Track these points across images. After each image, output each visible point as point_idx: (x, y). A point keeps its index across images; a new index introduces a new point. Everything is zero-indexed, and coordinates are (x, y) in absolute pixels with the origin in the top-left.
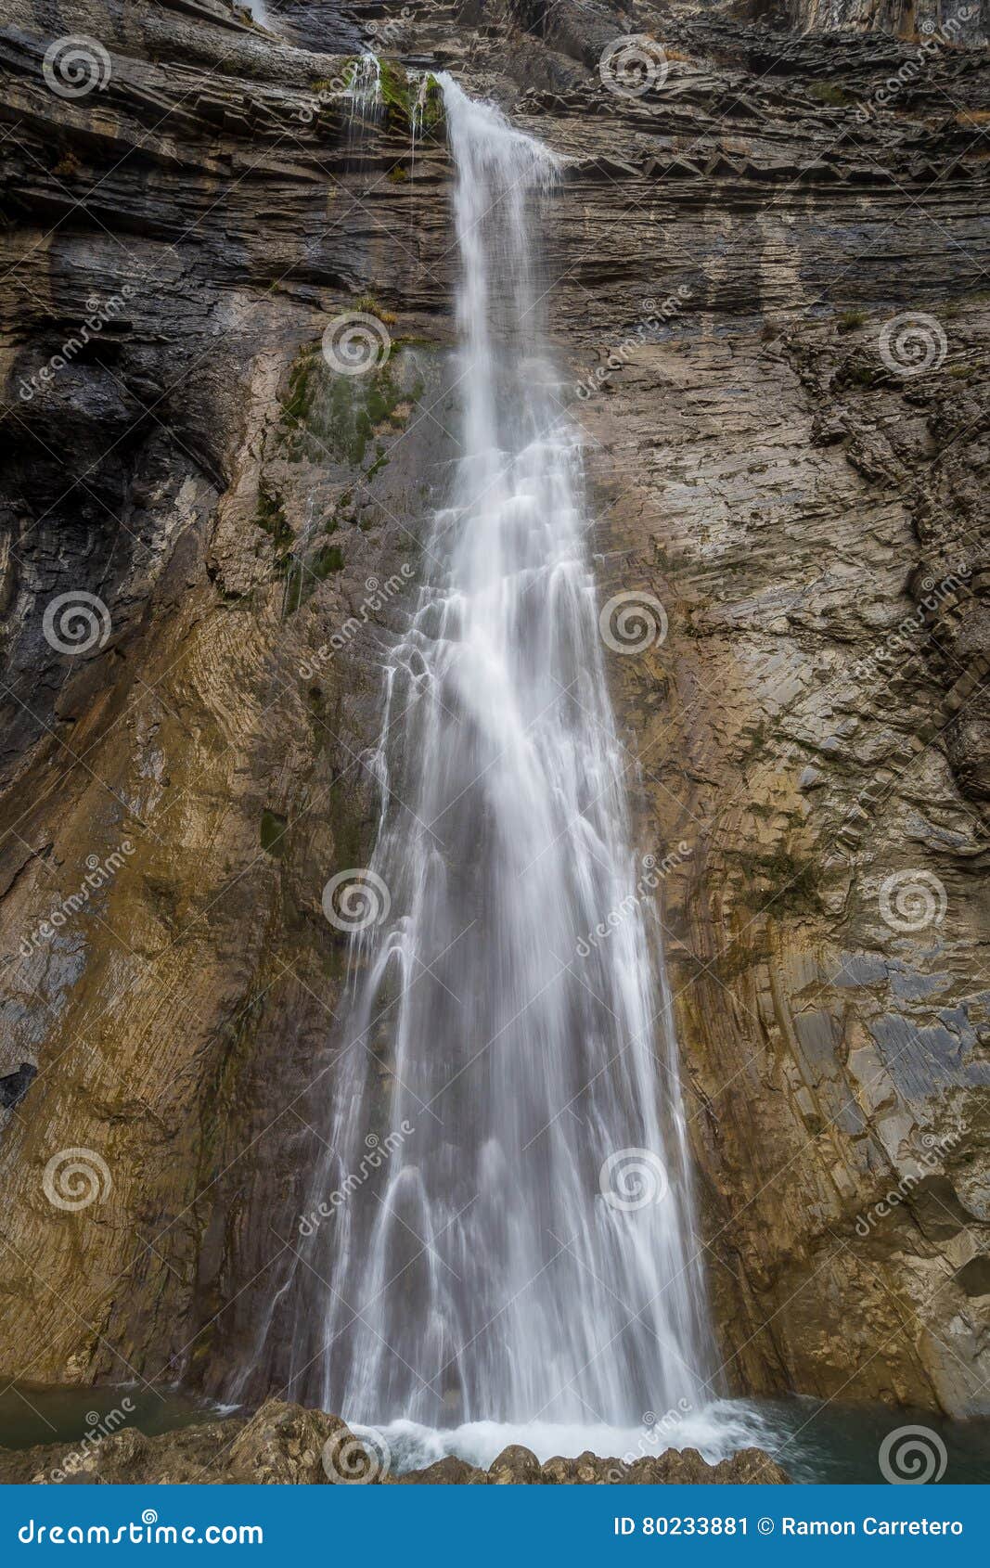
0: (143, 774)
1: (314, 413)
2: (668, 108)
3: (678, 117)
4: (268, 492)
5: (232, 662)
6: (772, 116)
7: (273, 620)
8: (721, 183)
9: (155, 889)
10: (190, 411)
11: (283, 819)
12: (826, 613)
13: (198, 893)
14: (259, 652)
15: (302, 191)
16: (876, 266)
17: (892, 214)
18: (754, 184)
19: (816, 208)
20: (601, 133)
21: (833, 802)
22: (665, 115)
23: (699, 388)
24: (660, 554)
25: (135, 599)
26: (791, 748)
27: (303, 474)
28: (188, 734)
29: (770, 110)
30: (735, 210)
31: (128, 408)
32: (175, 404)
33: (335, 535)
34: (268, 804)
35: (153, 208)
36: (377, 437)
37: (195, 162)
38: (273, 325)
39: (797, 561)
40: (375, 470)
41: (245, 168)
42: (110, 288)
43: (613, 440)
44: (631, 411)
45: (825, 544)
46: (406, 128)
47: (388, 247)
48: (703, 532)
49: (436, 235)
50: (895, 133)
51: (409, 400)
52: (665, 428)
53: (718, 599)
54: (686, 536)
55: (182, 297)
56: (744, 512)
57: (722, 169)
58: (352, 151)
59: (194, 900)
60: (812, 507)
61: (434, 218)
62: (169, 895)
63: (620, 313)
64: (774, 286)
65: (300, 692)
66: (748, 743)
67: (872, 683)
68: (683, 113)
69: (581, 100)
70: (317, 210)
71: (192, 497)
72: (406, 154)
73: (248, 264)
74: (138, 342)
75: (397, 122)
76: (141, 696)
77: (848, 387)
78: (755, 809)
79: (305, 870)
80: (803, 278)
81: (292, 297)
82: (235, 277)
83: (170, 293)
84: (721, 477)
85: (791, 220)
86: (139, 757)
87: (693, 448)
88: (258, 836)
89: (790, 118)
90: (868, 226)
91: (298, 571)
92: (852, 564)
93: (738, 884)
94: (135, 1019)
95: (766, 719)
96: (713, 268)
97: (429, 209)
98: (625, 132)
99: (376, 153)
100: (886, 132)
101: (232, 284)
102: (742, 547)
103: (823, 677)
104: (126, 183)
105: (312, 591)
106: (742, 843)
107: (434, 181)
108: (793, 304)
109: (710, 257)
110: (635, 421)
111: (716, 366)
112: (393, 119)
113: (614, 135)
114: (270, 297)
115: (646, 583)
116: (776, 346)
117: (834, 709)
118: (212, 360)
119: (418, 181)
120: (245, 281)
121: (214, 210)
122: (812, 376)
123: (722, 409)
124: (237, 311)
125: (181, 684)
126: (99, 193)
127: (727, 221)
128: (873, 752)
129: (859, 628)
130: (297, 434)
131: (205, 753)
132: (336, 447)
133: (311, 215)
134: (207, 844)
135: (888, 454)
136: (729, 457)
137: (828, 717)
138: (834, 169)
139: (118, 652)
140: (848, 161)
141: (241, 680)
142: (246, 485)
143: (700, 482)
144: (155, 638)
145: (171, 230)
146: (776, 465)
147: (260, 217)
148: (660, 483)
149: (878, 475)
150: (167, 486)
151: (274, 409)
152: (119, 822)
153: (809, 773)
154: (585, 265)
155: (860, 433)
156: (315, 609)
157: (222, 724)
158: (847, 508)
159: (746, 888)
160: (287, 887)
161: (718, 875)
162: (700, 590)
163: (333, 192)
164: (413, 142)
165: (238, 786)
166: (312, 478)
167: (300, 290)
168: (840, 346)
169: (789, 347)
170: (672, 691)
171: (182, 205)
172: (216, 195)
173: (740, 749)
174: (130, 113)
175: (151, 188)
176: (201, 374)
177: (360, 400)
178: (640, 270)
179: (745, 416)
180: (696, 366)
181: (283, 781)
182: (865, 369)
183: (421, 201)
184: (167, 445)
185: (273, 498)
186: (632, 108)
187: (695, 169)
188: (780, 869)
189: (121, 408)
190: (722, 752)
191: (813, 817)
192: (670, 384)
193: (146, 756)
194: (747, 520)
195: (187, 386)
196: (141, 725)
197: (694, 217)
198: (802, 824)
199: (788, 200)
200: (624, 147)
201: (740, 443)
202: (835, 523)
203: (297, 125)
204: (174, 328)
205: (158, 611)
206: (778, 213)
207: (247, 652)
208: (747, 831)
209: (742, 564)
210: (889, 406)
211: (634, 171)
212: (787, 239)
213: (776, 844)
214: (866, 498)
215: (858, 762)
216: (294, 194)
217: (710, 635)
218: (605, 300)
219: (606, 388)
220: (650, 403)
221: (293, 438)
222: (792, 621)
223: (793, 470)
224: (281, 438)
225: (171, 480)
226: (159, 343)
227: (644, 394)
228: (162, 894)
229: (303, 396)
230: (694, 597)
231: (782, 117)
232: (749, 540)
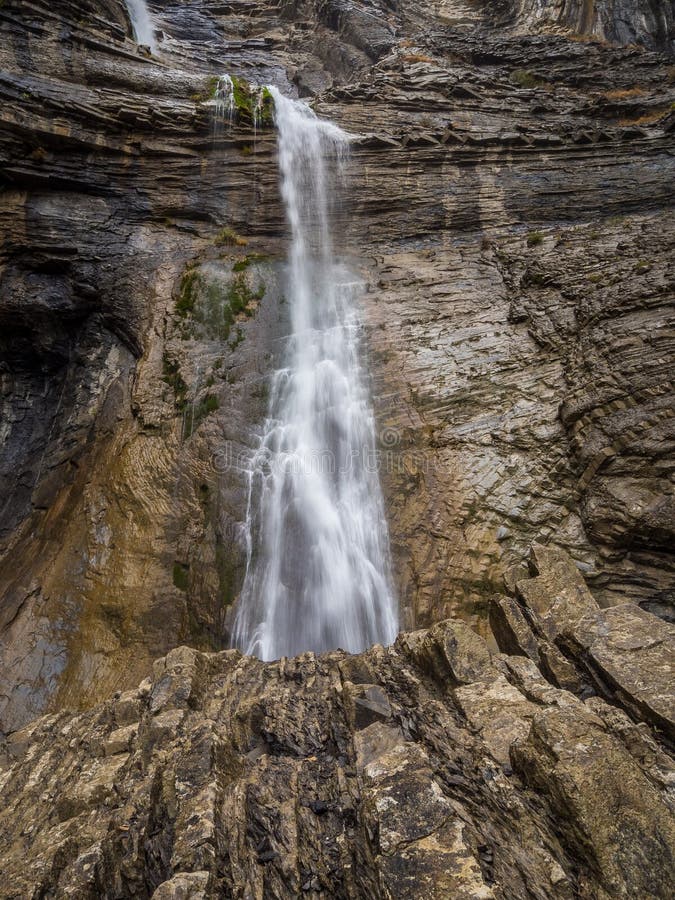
0: (97, 542)
1: (197, 307)
2: (419, 95)
3: (425, 101)
4: (169, 359)
5: (151, 469)
6: (487, 96)
7: (176, 442)
8: (451, 149)
9: (108, 613)
10: (116, 305)
11: (186, 567)
12: (513, 431)
13: (136, 614)
14: (168, 463)
15: (185, 163)
16: (554, 198)
17: (563, 165)
18: (473, 149)
19: (513, 162)
20: (375, 113)
21: (516, 547)
22: (416, 100)
23: (440, 283)
24: (414, 395)
25: (81, 427)
26: (492, 515)
27: (190, 347)
28: (124, 515)
29: (486, 92)
30: (462, 165)
31: (74, 301)
32: (105, 299)
33: (213, 387)
34: (178, 558)
35: (90, 176)
36: (237, 322)
37: (117, 148)
38: (168, 248)
39: (498, 398)
40: (236, 344)
41: (148, 150)
42: (64, 227)
43: (386, 320)
44: (397, 301)
45: (514, 387)
46: (250, 122)
47: (240, 196)
48: (441, 380)
49: (271, 187)
50: (568, 104)
51: (258, 298)
52: (418, 312)
53: (450, 423)
54: (430, 383)
55: (110, 231)
56: (466, 367)
57: (452, 141)
58: (217, 137)
59: (134, 619)
60: (506, 364)
61: (270, 177)
62: (118, 616)
63: (390, 232)
64: (489, 213)
65: (195, 487)
66: (467, 513)
67: (539, 474)
68: (429, 98)
69: (362, 93)
70: (195, 174)
71: (117, 359)
72: (251, 138)
73: (152, 208)
74: (82, 261)
75: (245, 119)
76: (92, 493)
77: (529, 285)
78: (470, 552)
79: (202, 597)
80: (506, 207)
81: (179, 229)
82: (143, 217)
83: (101, 229)
84: (453, 344)
85: (498, 170)
86: (94, 531)
87: (436, 325)
88: (172, 577)
89: (499, 97)
90: (548, 173)
91: (191, 411)
92: (530, 400)
93: (460, 598)
94: (101, 692)
95: (477, 498)
96: (450, 203)
97: (266, 172)
98: (391, 112)
99: (231, 138)
100: (562, 104)
101: (141, 221)
102: (464, 390)
103: (511, 471)
104: (74, 162)
105: (200, 424)
106: (463, 574)
107: (268, 154)
108: (502, 223)
109: (446, 196)
110: (399, 307)
111: (451, 268)
112: (242, 117)
113: (384, 114)
114: (165, 229)
115: (406, 415)
116: (490, 254)
117: (517, 491)
118: (129, 272)
119: (259, 154)
120: (149, 219)
121: (128, 176)
122: (510, 276)
123: (453, 298)
124: (143, 239)
125: (119, 484)
126: (58, 169)
127: (457, 172)
128: (539, 516)
129: (531, 440)
130: (187, 321)
131: (136, 528)
132: (211, 330)
133: (192, 178)
134: (140, 584)
135: (552, 330)
136: (458, 331)
137: (514, 496)
138: (524, 138)
139: (72, 463)
140: (533, 132)
141: (158, 480)
142: (154, 354)
143: (440, 347)
144: (99, 454)
145: (101, 190)
146: (486, 336)
147: (158, 180)
148: (415, 349)
149: (546, 344)
150: (99, 351)
151: (171, 306)
152: (83, 573)
153: (503, 531)
154: (366, 203)
155: (536, 316)
156: (202, 435)
157: (147, 509)
158: (528, 364)
159: (465, 600)
160: (191, 609)
161: (449, 593)
162: (439, 417)
163: (205, 163)
164: (255, 130)
165: (158, 547)
166: (197, 351)
167: (185, 224)
168: (527, 257)
169: (497, 256)
170: (422, 482)
171: (109, 174)
172: (131, 167)
173: (461, 516)
174: (77, 120)
175: (90, 165)
176: (122, 281)
177: (226, 299)
178: (402, 205)
179: (468, 302)
180: (439, 268)
181: (186, 543)
182: (538, 276)
183: (261, 166)
184: (99, 325)
185: (173, 363)
186: (395, 96)
187: (435, 141)
188: (485, 589)
189: (70, 302)
190: (451, 519)
191: (505, 556)
192: (421, 281)
193: (98, 530)
194: (468, 372)
195: (114, 289)
196: (94, 510)
197: (435, 170)
198: (498, 561)
199: (495, 157)
200: (391, 121)
201: (466, 320)
202: (520, 374)
203: (181, 123)
204: (105, 251)
205: (99, 436)
206: (489, 166)
207: (161, 463)
208: (466, 566)
209: (465, 400)
210: (553, 298)
211: (396, 143)
212: (496, 183)
213: (482, 573)
214: (539, 358)
215: (531, 523)
216: (180, 165)
217: (445, 446)
218: (380, 224)
219: (381, 285)
220: (409, 294)
221: (184, 324)
222: (494, 437)
223: (496, 339)
224: (176, 324)
225: (102, 348)
226: (95, 261)
227: (405, 289)
228: (113, 616)
229: (189, 296)
230: (436, 422)
231: (493, 97)
232: (468, 385)
